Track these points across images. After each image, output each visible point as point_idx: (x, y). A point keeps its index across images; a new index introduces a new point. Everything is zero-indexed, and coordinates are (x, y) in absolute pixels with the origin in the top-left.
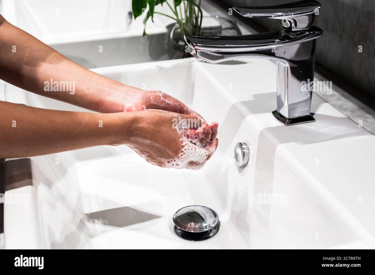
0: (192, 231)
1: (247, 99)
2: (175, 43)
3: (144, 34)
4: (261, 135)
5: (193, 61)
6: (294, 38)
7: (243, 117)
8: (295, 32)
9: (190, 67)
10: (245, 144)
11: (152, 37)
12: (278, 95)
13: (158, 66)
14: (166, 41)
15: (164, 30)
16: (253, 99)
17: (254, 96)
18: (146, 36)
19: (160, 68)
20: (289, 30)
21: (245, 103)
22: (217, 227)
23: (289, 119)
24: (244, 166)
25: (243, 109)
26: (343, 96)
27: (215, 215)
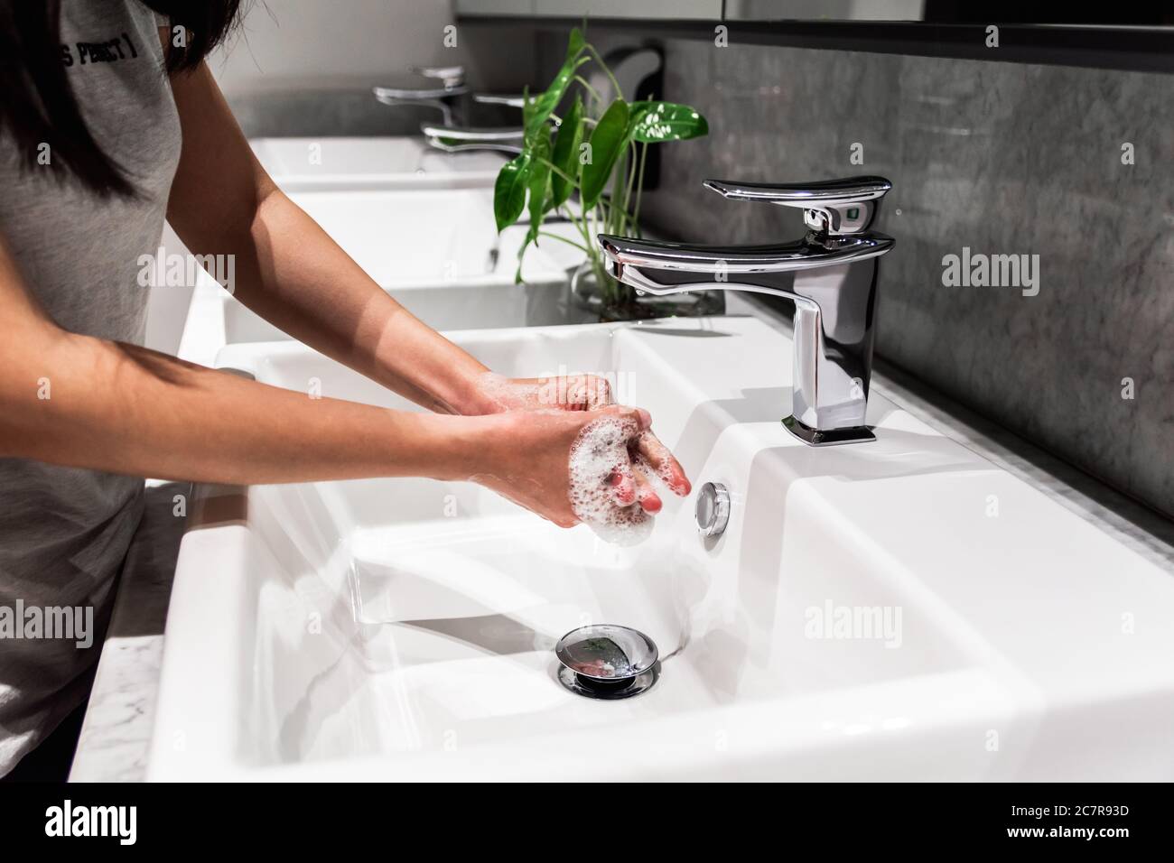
0: (598, 677)
1: (729, 397)
2: (581, 299)
3: (519, 280)
4: (757, 463)
5: (616, 329)
6: (835, 251)
7: (717, 429)
8: (836, 238)
9: (611, 340)
10: (722, 486)
11: (533, 289)
12: (796, 390)
13: (541, 335)
14: (564, 299)
15: (560, 276)
16: (741, 396)
17: (744, 392)
18: (521, 284)
19: (547, 339)
20: (823, 235)
21: (723, 404)
22: (654, 671)
23: (819, 432)
24: (717, 535)
25: (720, 414)
26: (936, 417)
27: (651, 647)
